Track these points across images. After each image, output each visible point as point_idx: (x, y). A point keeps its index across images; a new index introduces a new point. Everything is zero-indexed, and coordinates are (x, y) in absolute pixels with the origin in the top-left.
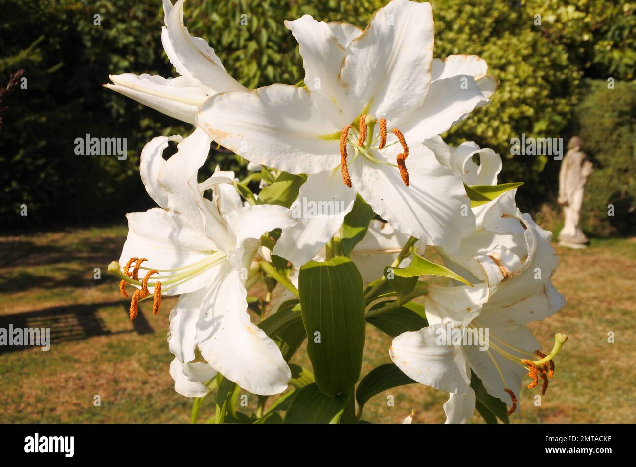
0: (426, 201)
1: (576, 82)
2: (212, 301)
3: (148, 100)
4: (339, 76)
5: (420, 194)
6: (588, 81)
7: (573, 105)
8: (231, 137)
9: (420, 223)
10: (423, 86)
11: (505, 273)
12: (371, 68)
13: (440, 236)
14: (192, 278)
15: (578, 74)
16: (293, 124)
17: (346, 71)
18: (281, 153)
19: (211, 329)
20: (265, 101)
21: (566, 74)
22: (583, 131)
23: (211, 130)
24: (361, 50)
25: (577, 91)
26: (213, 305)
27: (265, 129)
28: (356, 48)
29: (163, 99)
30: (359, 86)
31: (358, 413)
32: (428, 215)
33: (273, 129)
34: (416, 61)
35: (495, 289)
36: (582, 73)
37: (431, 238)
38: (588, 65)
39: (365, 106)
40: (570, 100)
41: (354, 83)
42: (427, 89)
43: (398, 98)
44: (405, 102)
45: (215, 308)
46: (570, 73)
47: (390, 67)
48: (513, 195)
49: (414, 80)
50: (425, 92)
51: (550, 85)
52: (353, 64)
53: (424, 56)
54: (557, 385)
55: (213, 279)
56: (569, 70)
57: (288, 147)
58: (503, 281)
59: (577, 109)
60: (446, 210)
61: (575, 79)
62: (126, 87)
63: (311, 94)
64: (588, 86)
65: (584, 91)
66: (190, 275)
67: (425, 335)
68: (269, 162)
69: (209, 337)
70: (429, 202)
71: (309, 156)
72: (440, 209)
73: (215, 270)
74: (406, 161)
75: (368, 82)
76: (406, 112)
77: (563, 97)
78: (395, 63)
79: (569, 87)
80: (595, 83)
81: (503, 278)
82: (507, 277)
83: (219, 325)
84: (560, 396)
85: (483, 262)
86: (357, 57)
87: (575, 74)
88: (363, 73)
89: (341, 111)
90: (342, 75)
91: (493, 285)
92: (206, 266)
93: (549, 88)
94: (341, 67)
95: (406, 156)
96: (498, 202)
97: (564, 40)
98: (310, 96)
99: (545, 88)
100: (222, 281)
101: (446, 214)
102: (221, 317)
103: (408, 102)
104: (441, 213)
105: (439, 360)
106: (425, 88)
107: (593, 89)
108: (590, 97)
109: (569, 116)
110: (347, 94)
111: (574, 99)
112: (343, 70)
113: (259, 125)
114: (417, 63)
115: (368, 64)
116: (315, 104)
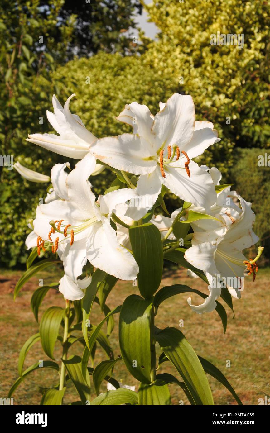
0: (194, 186)
1: (231, 150)
2: (92, 242)
3: (50, 146)
4: (152, 129)
5: (192, 184)
6: (239, 149)
7: (230, 168)
8: (107, 158)
9: (193, 196)
10: (190, 133)
11: (233, 220)
12: (166, 125)
13: (203, 203)
14: (82, 231)
15: (231, 144)
16: (132, 152)
17: (155, 127)
18: (129, 165)
19: (95, 255)
20: (120, 141)
21: (223, 145)
22: (239, 186)
23: (97, 155)
24: (162, 117)
25: (232, 157)
26: (93, 244)
27: (121, 155)
28: (159, 116)
29: (57, 145)
30: (161, 134)
31: (155, 312)
32: (196, 193)
33: (124, 154)
34: (187, 121)
35: (229, 228)
36: (234, 144)
37: (199, 203)
38: (238, 137)
39: (163, 143)
40: (228, 164)
41: (158, 133)
42: (193, 134)
43: (179, 139)
44: (182, 141)
45: (94, 245)
46: (225, 144)
47: (175, 124)
48: (229, 189)
49: (186, 130)
50: (192, 136)
51: (211, 153)
52: (158, 124)
53: (191, 119)
54: (239, 377)
55: (90, 233)
56: (224, 141)
57: (131, 163)
58: (232, 224)
59: (233, 170)
60: (204, 191)
61: (229, 148)
62: (38, 140)
63: (140, 138)
64: (239, 153)
65: (237, 157)
66: (80, 230)
67: (201, 248)
68: (125, 169)
69: (95, 258)
70: (196, 187)
71: (140, 167)
72: (201, 190)
73: (91, 229)
74: (189, 165)
75: (165, 132)
76: (182, 146)
77: (222, 162)
78: (177, 122)
79: (225, 154)
80: (244, 151)
81: (232, 222)
82: (234, 222)
83: (98, 252)
84: (242, 385)
85: (222, 215)
86: (160, 120)
87: (229, 145)
88: (162, 128)
89: (152, 146)
90: (153, 129)
91: (228, 226)
92: (87, 226)
93: (211, 156)
94: (153, 125)
95: (189, 163)
96: (223, 192)
97: (219, 119)
98: (140, 139)
99: (208, 156)
100: (95, 233)
101: (204, 192)
102: (98, 249)
103: (183, 141)
104: (202, 192)
105: (208, 259)
106: (192, 134)
107: (243, 155)
108: (242, 161)
109: (228, 176)
110: (155, 138)
111: (230, 163)
112: (153, 127)
113: (118, 153)
114: (187, 122)
115: (165, 124)
116: (142, 143)
